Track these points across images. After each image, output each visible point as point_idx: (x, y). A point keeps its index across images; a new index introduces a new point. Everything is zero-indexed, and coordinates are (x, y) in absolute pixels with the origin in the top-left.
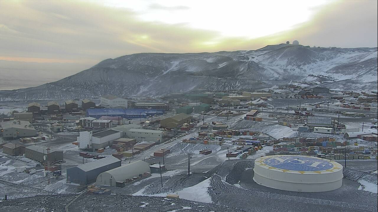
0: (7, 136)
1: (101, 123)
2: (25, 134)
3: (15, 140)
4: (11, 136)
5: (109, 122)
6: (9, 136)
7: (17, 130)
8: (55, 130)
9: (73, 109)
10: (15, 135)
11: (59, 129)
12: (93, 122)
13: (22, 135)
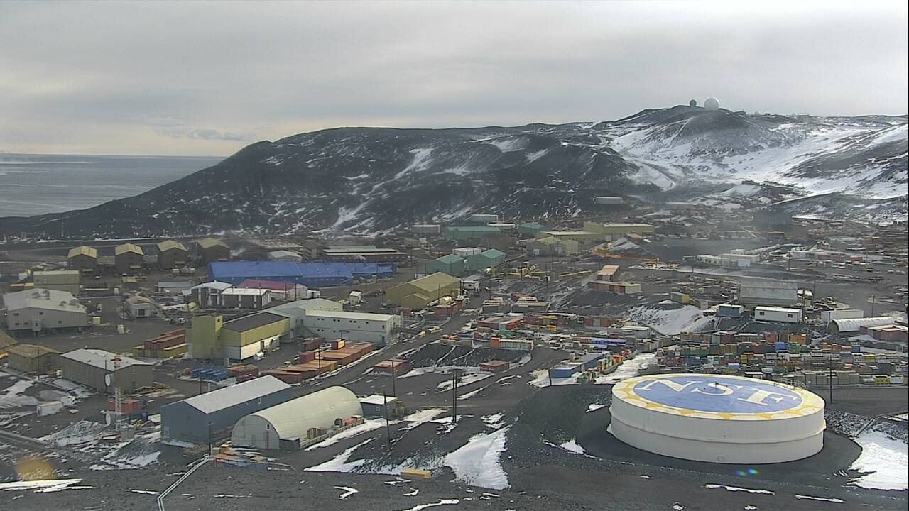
0: (17, 328)
1: (243, 296)
2: (60, 322)
3: (38, 337)
4: (27, 327)
5: (262, 294)
6: (22, 327)
7: (41, 314)
8: (134, 313)
9: (176, 263)
10: (37, 324)
11: (142, 311)
12: (224, 293)
13: (52, 324)
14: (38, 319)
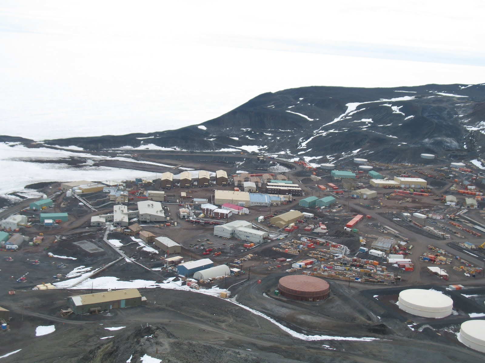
0: (142, 220)
1: (221, 213)
2: (156, 219)
3: (148, 224)
4: (145, 220)
5: (229, 213)
6: (143, 220)
7: (150, 216)
8: (182, 217)
9: (205, 184)
10: (148, 220)
11: (184, 216)
12: (214, 211)
13: (154, 220)
14: (149, 218)
